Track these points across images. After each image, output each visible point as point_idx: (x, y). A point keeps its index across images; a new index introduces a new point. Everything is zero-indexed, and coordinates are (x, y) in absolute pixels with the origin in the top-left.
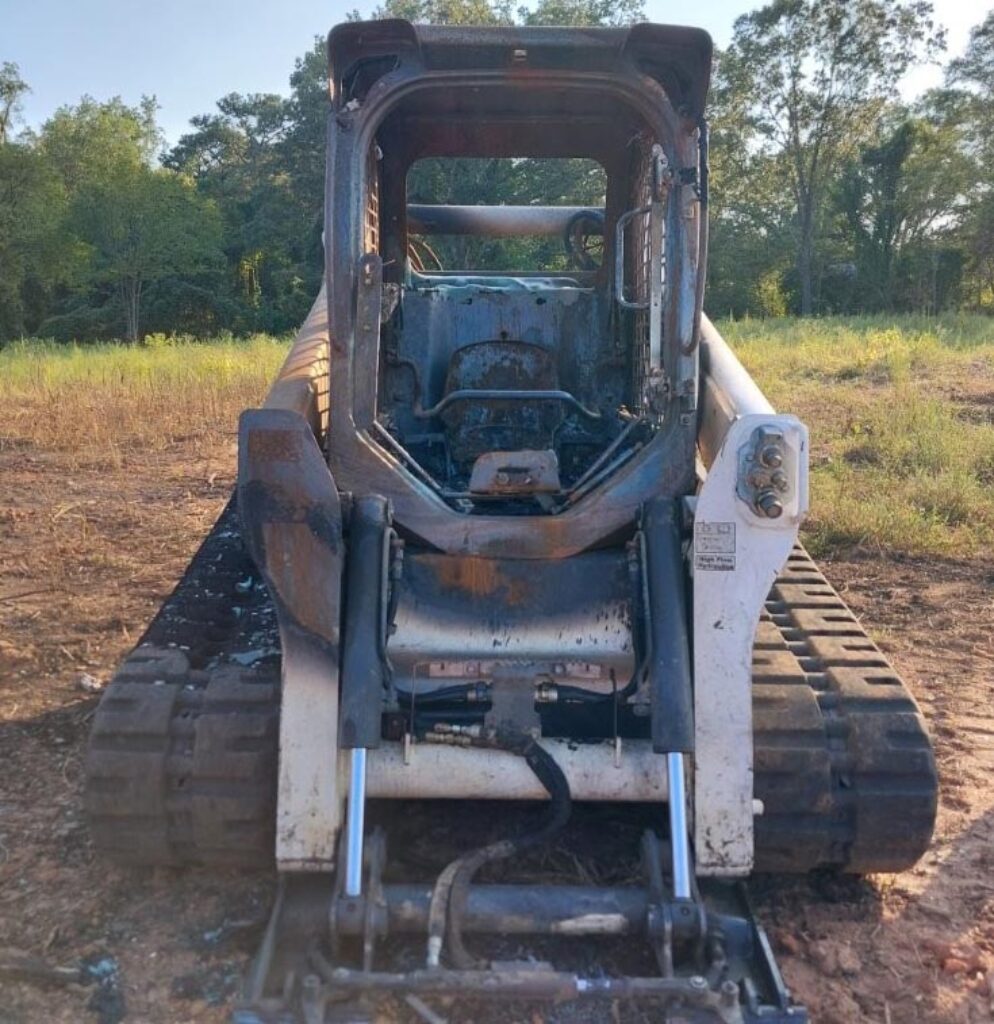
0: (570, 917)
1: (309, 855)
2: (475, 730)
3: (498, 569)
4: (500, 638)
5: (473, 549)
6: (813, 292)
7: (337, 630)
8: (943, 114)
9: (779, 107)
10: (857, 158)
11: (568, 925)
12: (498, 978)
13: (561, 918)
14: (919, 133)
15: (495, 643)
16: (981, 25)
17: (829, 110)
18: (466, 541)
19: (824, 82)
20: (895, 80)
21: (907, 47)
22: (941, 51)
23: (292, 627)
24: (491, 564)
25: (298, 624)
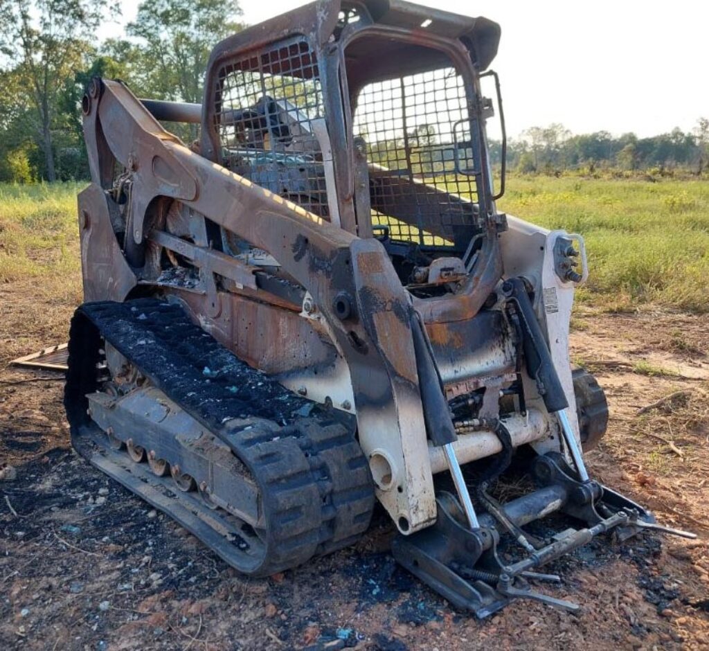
0: (544, 508)
1: (427, 518)
2: (476, 422)
3: (448, 329)
4: (456, 368)
5: (435, 318)
6: (56, 167)
7: (417, 376)
8: (118, 56)
9: (15, 37)
10: (73, 78)
11: (544, 512)
12: (566, 543)
13: (541, 510)
14: (109, 66)
15: (456, 372)
16: (143, 3)
17: (51, 44)
18: (431, 314)
19: (46, 25)
20: (94, 30)
21: (98, 9)
22: (119, 15)
23: (396, 378)
24: (445, 326)
25: (399, 376)
